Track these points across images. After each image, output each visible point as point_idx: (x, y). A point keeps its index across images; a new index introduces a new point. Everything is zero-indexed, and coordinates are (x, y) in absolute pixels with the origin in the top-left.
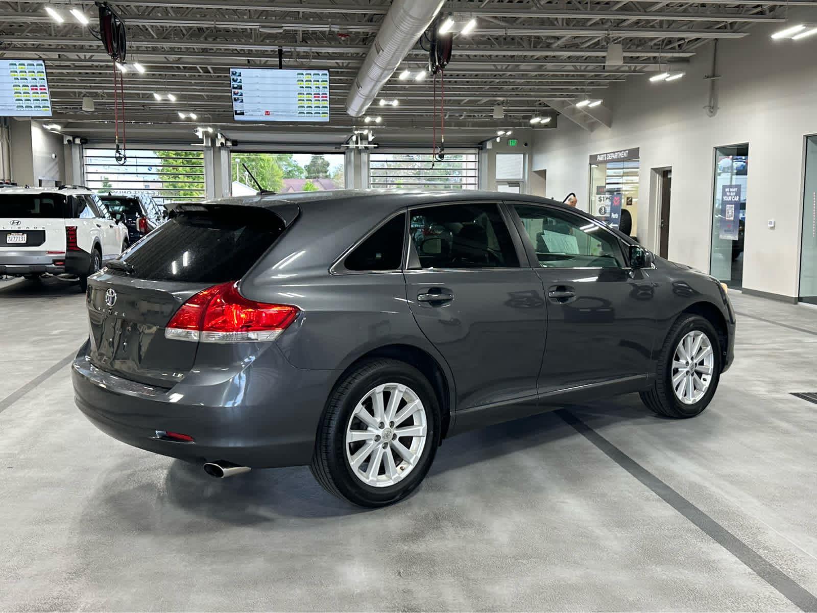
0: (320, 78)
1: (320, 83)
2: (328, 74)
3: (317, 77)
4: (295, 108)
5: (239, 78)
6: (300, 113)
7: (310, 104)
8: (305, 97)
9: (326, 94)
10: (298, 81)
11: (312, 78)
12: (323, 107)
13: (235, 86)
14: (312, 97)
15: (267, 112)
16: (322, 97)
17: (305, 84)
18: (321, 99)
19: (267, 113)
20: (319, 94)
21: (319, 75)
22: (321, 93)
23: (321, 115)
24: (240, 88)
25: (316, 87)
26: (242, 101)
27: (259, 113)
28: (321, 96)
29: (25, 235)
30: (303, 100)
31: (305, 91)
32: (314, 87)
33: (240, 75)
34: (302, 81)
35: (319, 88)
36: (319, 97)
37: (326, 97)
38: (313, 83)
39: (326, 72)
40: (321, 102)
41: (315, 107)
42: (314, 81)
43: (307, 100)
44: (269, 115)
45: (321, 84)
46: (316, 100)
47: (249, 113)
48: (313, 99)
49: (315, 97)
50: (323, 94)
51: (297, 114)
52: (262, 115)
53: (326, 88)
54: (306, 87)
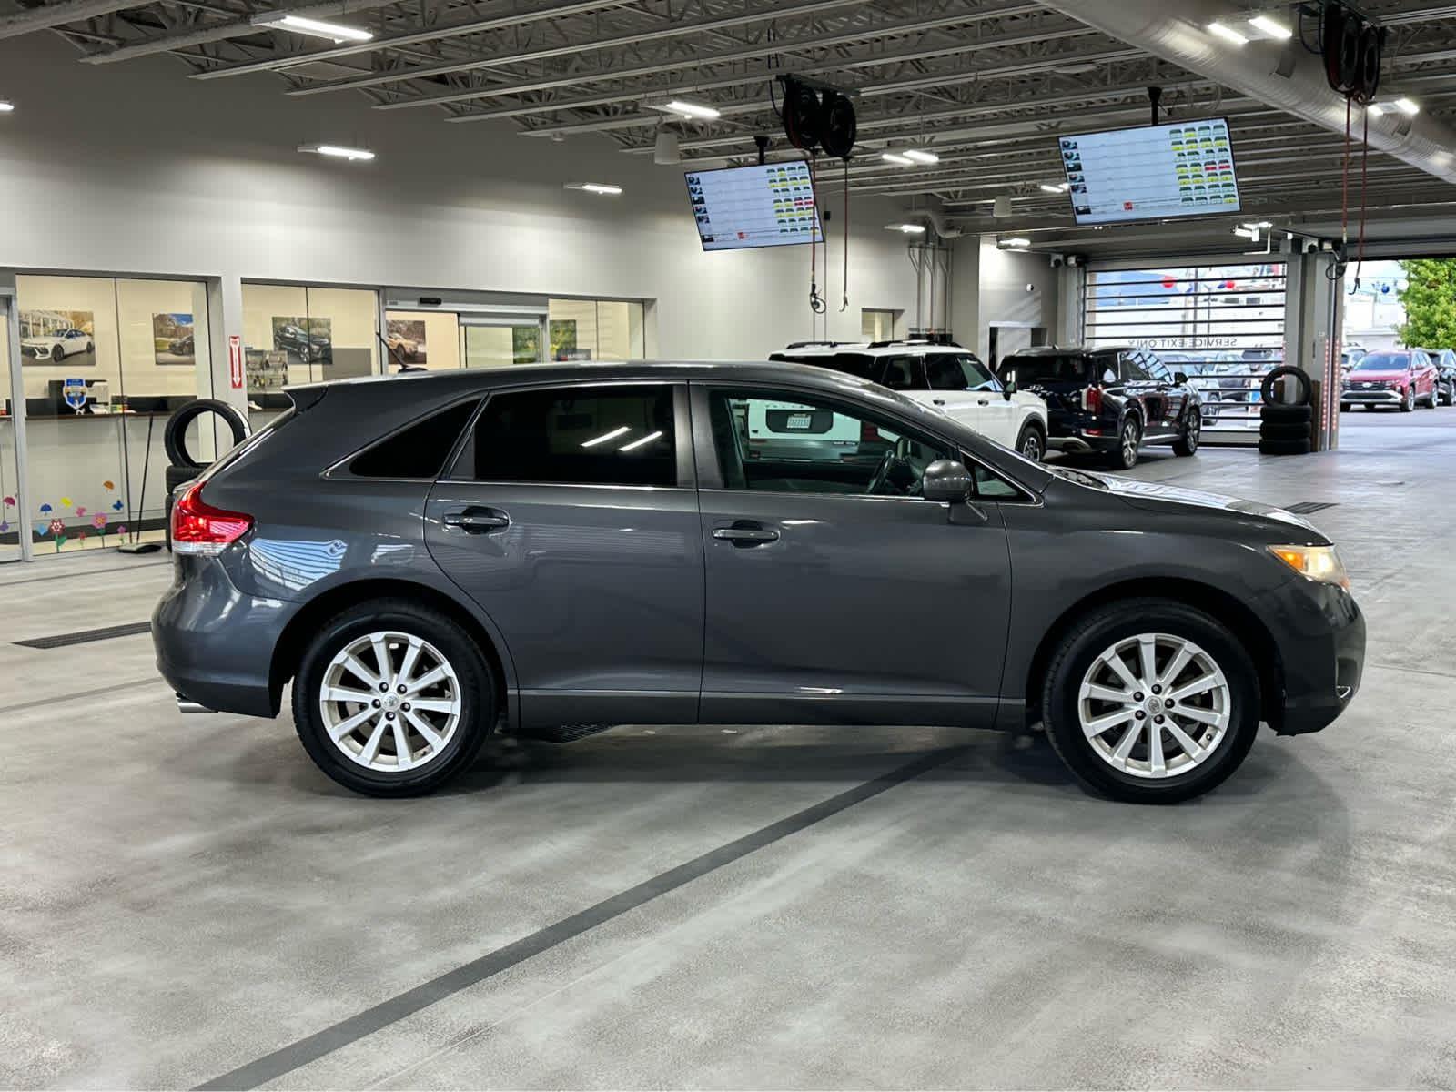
0: (1213, 134)
1: (1214, 143)
2: (1225, 125)
3: (1205, 134)
4: (1175, 192)
5: (1075, 152)
6: (1184, 200)
7: (1199, 182)
8: (1190, 171)
9: (1227, 161)
10: (1174, 144)
11: (1198, 135)
12: (1224, 185)
13: (1071, 166)
14: (1202, 170)
15: (1128, 204)
16: (1221, 167)
17: (1186, 148)
18: (1219, 172)
19: (1128, 206)
20: (1214, 163)
21: (1209, 128)
22: (1217, 161)
23: (1224, 200)
24: (1078, 168)
25: (1207, 152)
26: (1084, 191)
27: (1115, 208)
28: (1217, 166)
29: (809, 418)
30: (1187, 177)
31: (1188, 160)
32: (1202, 152)
33: (1075, 148)
34: (1181, 143)
35: (1212, 151)
36: (1214, 168)
37: (1228, 167)
38: (1200, 144)
39: (1222, 122)
40: (1220, 177)
41: (1211, 187)
42: (1202, 141)
43: (1194, 176)
44: (1131, 209)
45: (1215, 146)
46: (1209, 175)
47: (1100, 209)
48: (1205, 174)
49: (1207, 169)
50: (1221, 162)
51: (1180, 202)
52: (1119, 211)
53: (1226, 150)
54: (1189, 154)
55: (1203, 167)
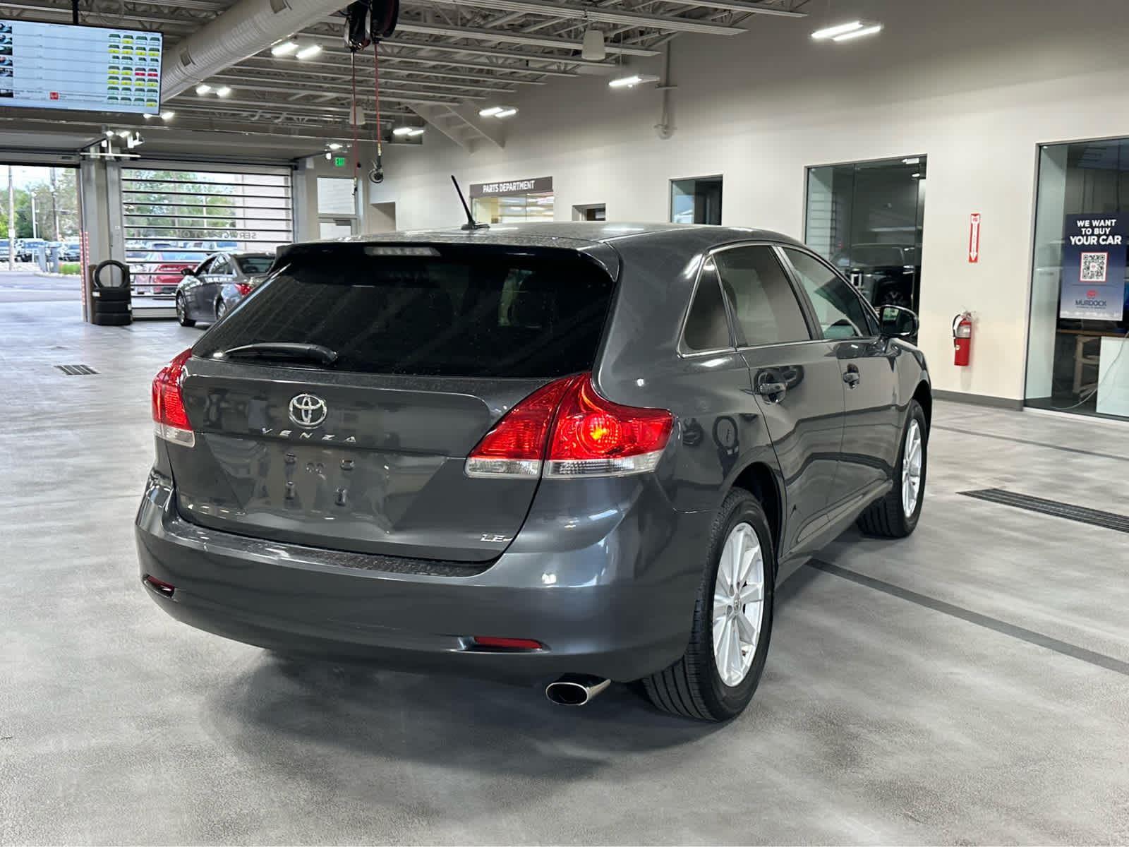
0: (149, 44)
1: (148, 52)
2: (161, 39)
3: (142, 43)
4: (102, 89)
5: (8, 36)
6: (110, 98)
7: (127, 84)
8: (121, 74)
9: (156, 70)
10: (111, 46)
11: (135, 43)
12: (149, 91)
14: (131, 74)
15: (54, 94)
16: (150, 75)
17: (121, 53)
18: (146, 78)
19: (54, 96)
20: (144, 70)
21: (146, 39)
22: (147, 68)
23: (145, 103)
24: (9, 52)
25: (140, 59)
26: (11, 75)
27: (40, 96)
28: (147, 73)
30: (117, 78)
31: (122, 64)
32: (136, 59)
33: (10, 32)
34: (118, 47)
35: (144, 59)
36: (143, 75)
37: (156, 75)
38: (135, 51)
39: (158, 35)
40: (147, 83)
41: (137, 90)
42: (137, 49)
43: (124, 79)
44: (56, 98)
45: (148, 55)
46: (138, 80)
47: (22, 94)
48: (134, 78)
49: (137, 74)
50: (151, 70)
51: (105, 100)
52: (44, 99)
53: (157, 61)
54: (124, 58)
55: (134, 72)
